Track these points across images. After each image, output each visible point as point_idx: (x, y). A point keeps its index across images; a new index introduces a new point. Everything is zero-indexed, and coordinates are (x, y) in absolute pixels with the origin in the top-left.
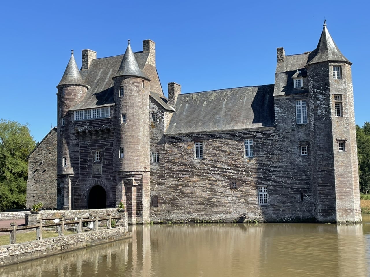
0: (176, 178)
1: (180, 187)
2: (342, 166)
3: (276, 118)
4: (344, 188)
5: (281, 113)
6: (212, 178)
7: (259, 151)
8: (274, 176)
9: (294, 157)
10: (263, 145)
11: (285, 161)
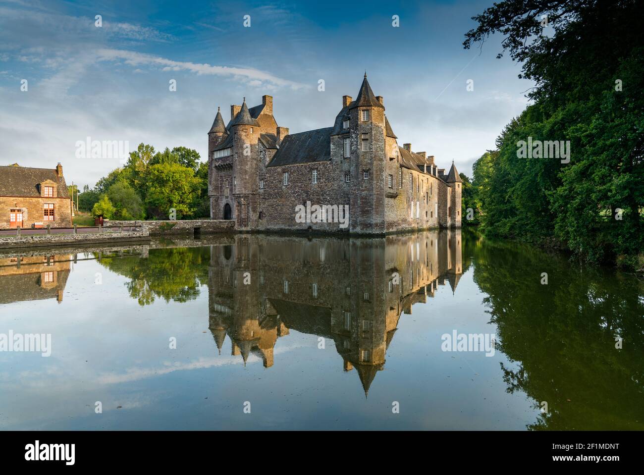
0: (272, 199)
1: (275, 206)
2: (365, 190)
3: (332, 153)
4: (366, 207)
5: (334, 149)
6: (293, 199)
7: (320, 179)
8: (328, 198)
9: (341, 183)
10: (323, 174)
11: (335, 187)
